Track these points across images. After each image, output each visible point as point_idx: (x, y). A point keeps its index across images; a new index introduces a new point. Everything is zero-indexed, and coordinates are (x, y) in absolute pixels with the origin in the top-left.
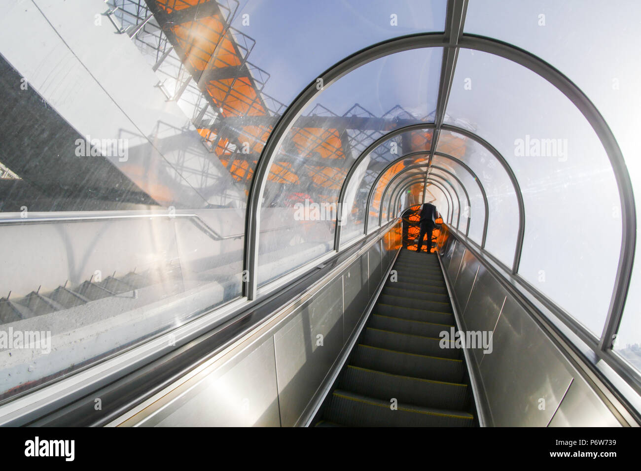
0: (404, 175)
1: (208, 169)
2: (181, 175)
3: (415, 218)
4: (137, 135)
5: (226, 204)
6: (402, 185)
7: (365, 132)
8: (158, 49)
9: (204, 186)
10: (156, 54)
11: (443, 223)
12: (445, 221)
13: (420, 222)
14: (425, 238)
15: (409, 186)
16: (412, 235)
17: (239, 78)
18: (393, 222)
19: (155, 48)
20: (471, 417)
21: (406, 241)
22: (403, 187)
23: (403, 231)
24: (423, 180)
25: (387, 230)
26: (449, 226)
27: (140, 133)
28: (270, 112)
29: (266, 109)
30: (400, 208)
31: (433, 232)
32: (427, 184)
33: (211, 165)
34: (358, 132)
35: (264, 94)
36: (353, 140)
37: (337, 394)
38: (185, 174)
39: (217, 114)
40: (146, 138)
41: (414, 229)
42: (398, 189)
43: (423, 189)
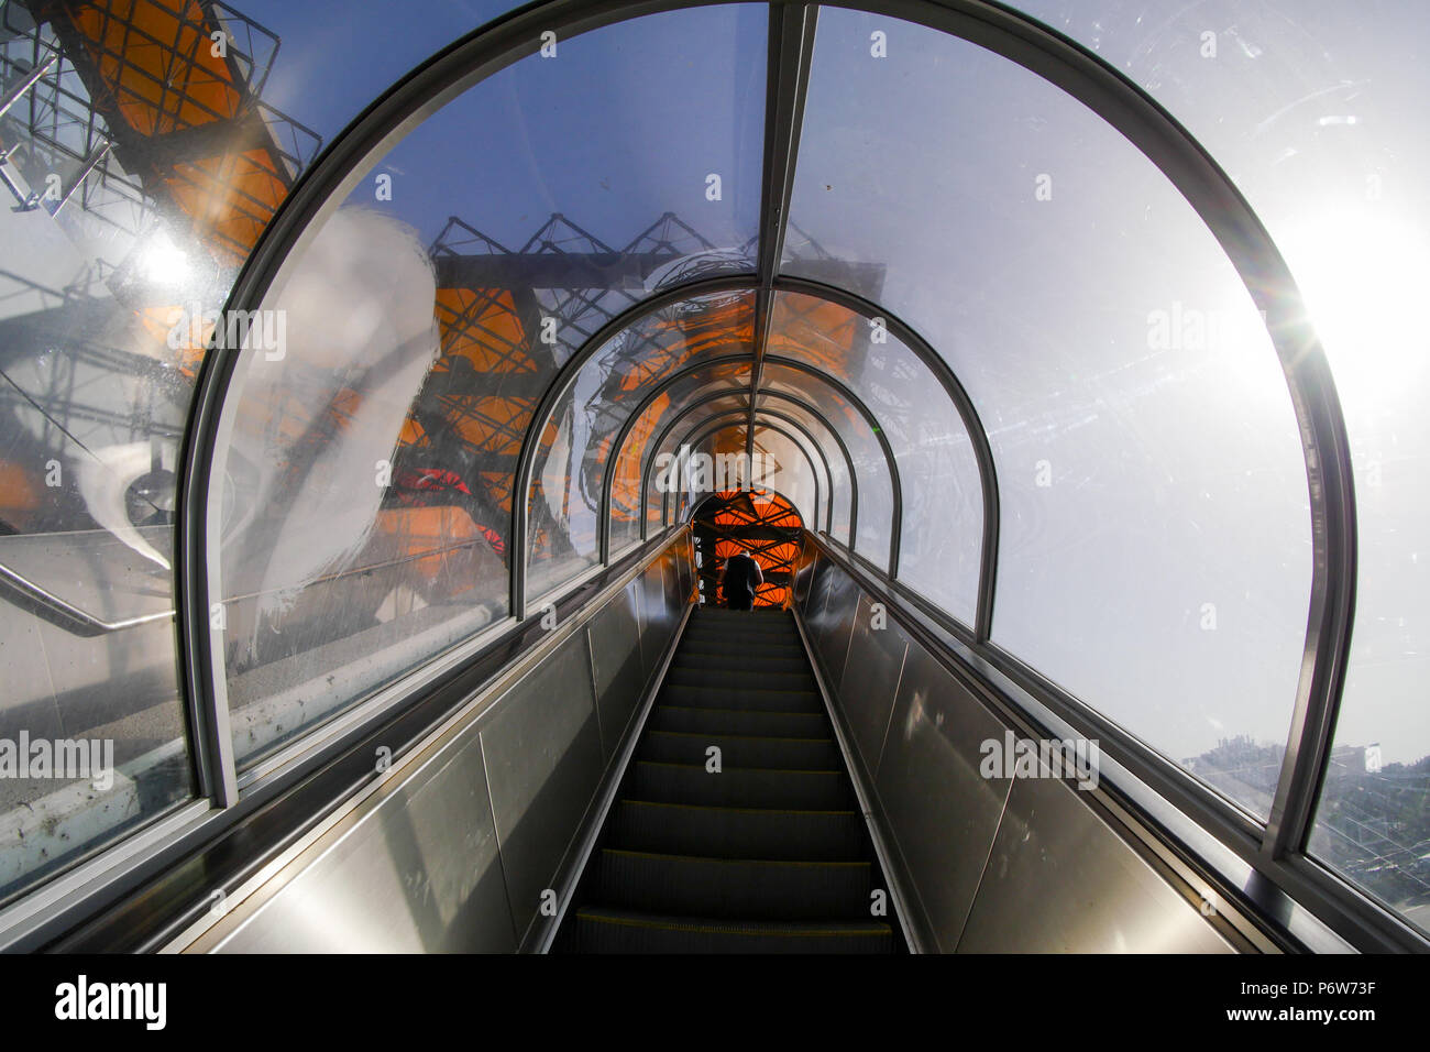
3: (729, 518)
7: (582, 294)
11: (805, 529)
12: (809, 525)
15: (704, 436)
24: (743, 415)
25: (663, 546)
26: (823, 540)
32: (756, 428)
34: (564, 295)
36: (555, 320)
37: (584, 916)
41: (730, 544)
43: (744, 443)
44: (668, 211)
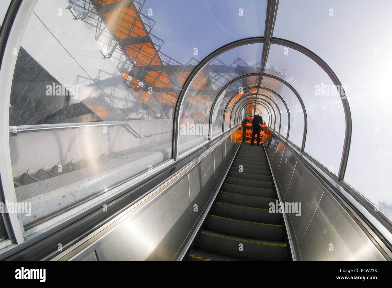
0: (243, 99)
1: (128, 97)
2: (113, 102)
3: (249, 124)
4: (88, 79)
5: (139, 117)
6: (242, 104)
7: (220, 74)
8: (97, 27)
9: (126, 108)
10: (96, 30)
11: (266, 127)
12: (267, 126)
13: (252, 126)
14: (256, 136)
15: (246, 105)
16: (248, 135)
17: (146, 44)
18: (237, 126)
19: (95, 27)
20: (285, 245)
21: (245, 138)
22: (242, 107)
23: (243, 132)
24: (254, 102)
25: (234, 131)
26: (270, 128)
27: (88, 77)
28: (163, 63)
29: (162, 62)
30: (241, 118)
31: (261, 132)
32: (257, 104)
33: (130, 95)
34: (216, 74)
35: (160, 52)
36: (213, 79)
37: (203, 232)
38: (115, 101)
39: (132, 65)
40: (93, 80)
41: (249, 131)
42: (239, 108)
43: (254, 107)
44: (239, 58)
